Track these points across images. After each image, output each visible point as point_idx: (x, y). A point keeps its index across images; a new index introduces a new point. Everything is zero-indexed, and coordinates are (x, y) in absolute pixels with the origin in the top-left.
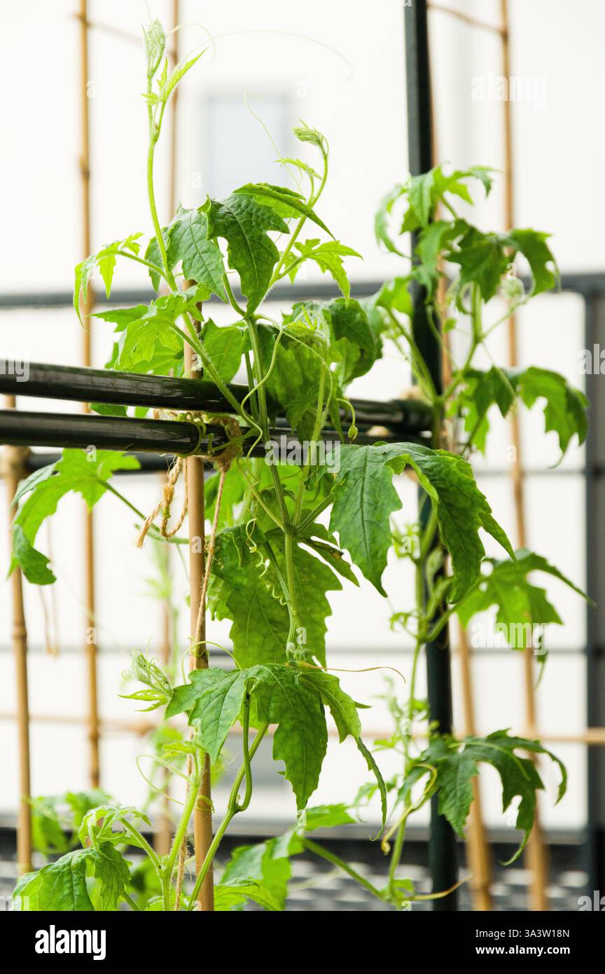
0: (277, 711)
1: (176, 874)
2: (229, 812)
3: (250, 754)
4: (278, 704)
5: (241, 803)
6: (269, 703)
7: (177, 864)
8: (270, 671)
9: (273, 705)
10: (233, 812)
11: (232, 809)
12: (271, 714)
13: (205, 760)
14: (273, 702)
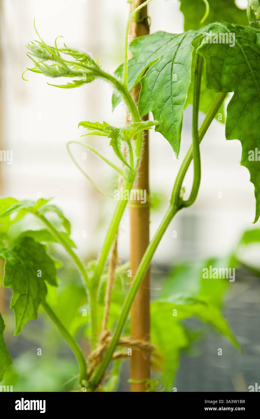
0: (232, 75)
1: (104, 285)
2: (172, 207)
3: (199, 135)
4: (234, 67)
5: (186, 196)
6: (222, 65)
7: (106, 272)
8: (226, 27)
9: (227, 68)
10: (176, 208)
11: (175, 204)
12: (225, 80)
13: (142, 149)
14: (227, 64)
